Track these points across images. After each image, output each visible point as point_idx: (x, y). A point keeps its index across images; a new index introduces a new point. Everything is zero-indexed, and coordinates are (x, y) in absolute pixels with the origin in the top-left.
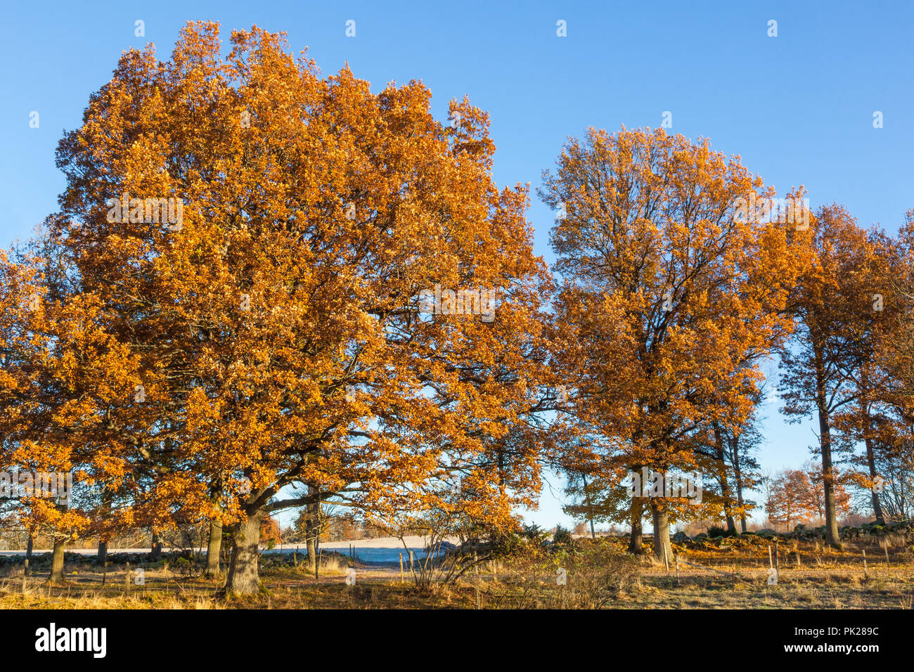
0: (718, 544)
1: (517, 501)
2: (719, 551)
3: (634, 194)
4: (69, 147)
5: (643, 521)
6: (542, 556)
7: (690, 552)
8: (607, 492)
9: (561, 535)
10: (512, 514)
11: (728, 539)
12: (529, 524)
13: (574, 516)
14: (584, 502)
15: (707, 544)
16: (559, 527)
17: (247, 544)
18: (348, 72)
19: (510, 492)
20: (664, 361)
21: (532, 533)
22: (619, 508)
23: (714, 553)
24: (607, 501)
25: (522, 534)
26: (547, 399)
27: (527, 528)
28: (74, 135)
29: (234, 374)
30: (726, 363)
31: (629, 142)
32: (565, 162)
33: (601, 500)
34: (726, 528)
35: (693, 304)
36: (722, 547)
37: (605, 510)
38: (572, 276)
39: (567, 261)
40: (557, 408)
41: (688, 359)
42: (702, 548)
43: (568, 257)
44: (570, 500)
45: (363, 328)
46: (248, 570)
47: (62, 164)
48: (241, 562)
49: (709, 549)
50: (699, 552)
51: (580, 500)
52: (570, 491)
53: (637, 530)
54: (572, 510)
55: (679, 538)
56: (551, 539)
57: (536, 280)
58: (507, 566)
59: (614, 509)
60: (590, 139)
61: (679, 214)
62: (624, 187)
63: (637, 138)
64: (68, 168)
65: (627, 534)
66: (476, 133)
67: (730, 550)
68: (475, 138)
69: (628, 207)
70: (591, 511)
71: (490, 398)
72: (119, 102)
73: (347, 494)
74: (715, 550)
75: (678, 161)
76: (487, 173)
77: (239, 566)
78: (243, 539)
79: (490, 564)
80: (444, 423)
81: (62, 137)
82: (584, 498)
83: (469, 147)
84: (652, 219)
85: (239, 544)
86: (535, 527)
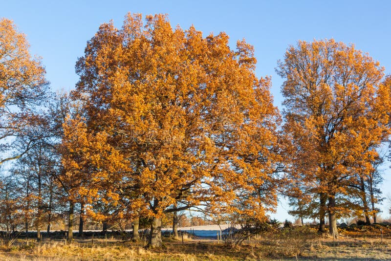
0: (361, 229)
1: (268, 210)
2: (360, 232)
3: (320, 70)
4: (80, 64)
5: (325, 217)
6: (278, 231)
7: (347, 232)
8: (309, 205)
9: (287, 224)
10: (266, 215)
11: (365, 226)
12: (273, 219)
13: (294, 216)
14: (298, 209)
15: (355, 229)
16: (286, 221)
17: (156, 226)
18: (193, 28)
19: (264, 205)
20: (332, 148)
21: (274, 223)
22: (314, 212)
23: (358, 233)
24: (309, 209)
25: (270, 223)
26: (280, 167)
27: (272, 221)
28: (82, 59)
29: (160, 163)
30: (360, 148)
31: (317, 46)
32: (288, 56)
33: (306, 208)
34: (365, 221)
35: (345, 122)
36: (362, 230)
37: (308, 213)
38: (291, 108)
39: (289, 100)
40: (284, 171)
41: (343, 147)
42: (353, 230)
43: (289, 98)
44: (291, 208)
45: (207, 144)
46: (157, 237)
47: (78, 72)
48: (154, 234)
49: (356, 231)
50: (351, 232)
51: (296, 208)
52: (291, 204)
53: (322, 222)
54: (292, 213)
55: (343, 226)
56: (282, 226)
57: (274, 117)
58: (263, 236)
59: (312, 212)
60: (299, 46)
61: (340, 80)
62: (315, 67)
63: (320, 44)
64: (81, 74)
65: (319, 224)
66: (249, 54)
67: (366, 231)
68: (249, 57)
69: (317, 77)
70: (301, 213)
71: (256, 169)
72: (107, 52)
73: (199, 207)
74: (359, 231)
75: (340, 56)
76: (253, 72)
77: (153, 235)
78: (155, 225)
79: (255, 237)
80: (239, 179)
81: (77, 60)
82: (298, 207)
83: (246, 61)
84: (327, 82)
85: (153, 226)
86: (275, 220)
